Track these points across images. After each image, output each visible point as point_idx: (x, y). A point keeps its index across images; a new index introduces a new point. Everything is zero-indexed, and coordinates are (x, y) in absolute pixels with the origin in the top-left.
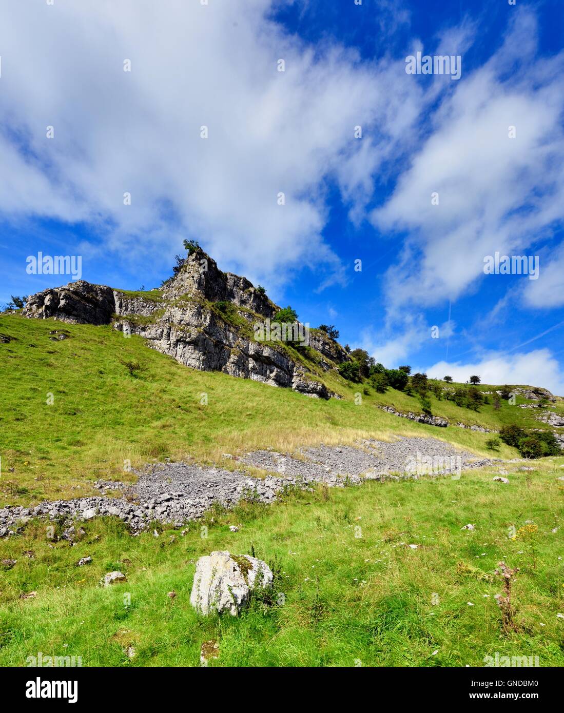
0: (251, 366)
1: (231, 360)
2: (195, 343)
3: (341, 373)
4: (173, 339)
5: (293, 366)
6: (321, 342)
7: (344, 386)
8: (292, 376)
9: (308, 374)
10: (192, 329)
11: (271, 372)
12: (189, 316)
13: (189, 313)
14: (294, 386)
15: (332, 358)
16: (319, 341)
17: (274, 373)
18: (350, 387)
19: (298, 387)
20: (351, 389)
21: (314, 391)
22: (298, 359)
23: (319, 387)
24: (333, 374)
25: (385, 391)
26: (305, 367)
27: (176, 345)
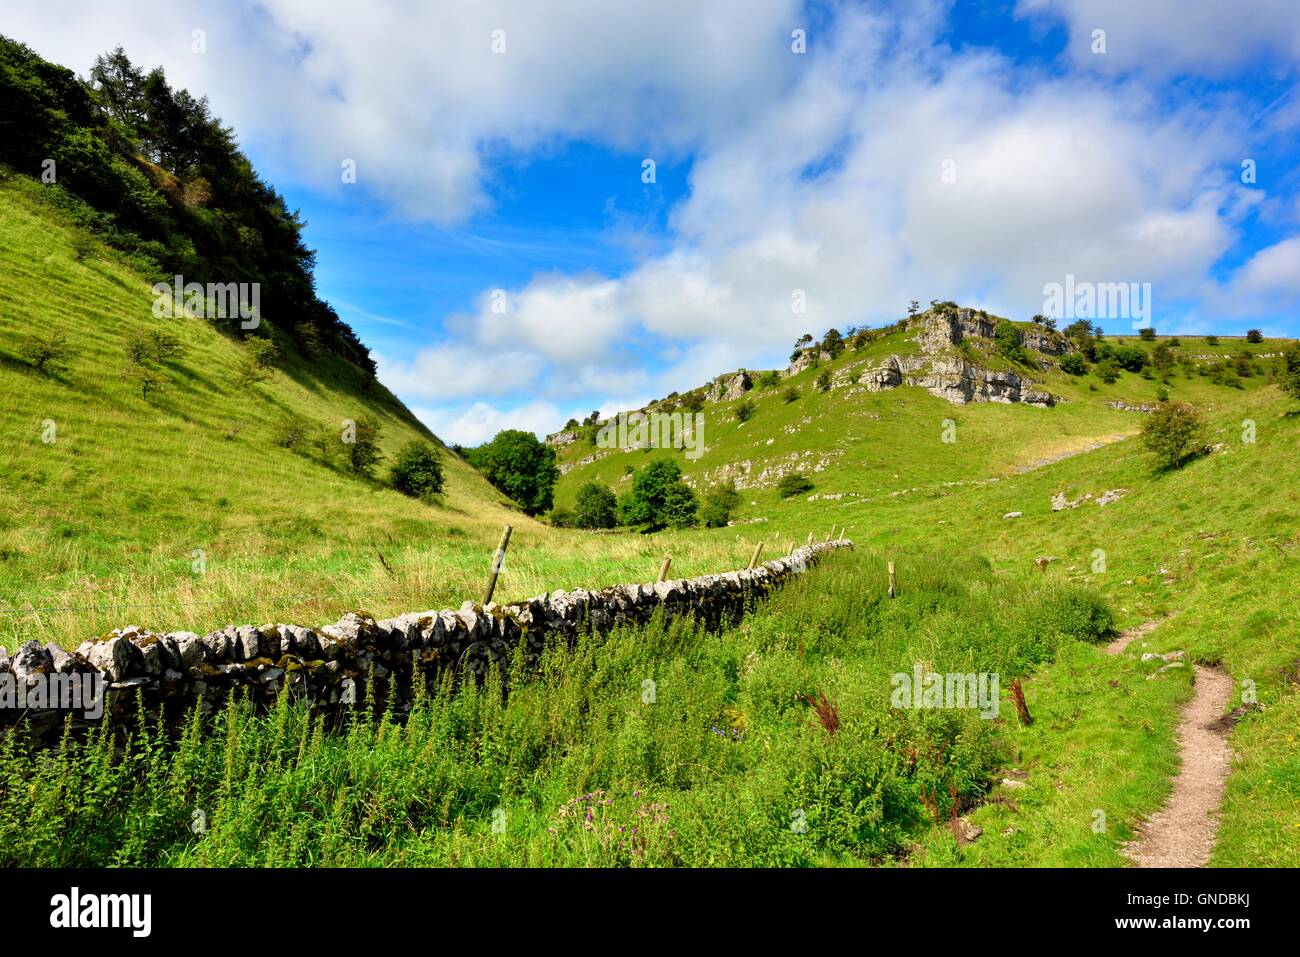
0: (990, 390)
1: (978, 390)
2: (958, 387)
3: (1063, 368)
4: (944, 386)
5: (1020, 381)
6: (1038, 339)
7: (1068, 384)
8: (1020, 390)
9: (1034, 385)
10: (954, 376)
11: (1005, 391)
12: (951, 367)
13: (951, 365)
14: (1023, 398)
15: (1050, 352)
16: (1035, 338)
17: (1008, 393)
18: (1075, 383)
19: (1027, 399)
20: (1076, 387)
21: (1041, 400)
22: (1024, 373)
23: (1047, 397)
24: (1055, 371)
25: (1116, 379)
26: (1031, 379)
27: (946, 390)
